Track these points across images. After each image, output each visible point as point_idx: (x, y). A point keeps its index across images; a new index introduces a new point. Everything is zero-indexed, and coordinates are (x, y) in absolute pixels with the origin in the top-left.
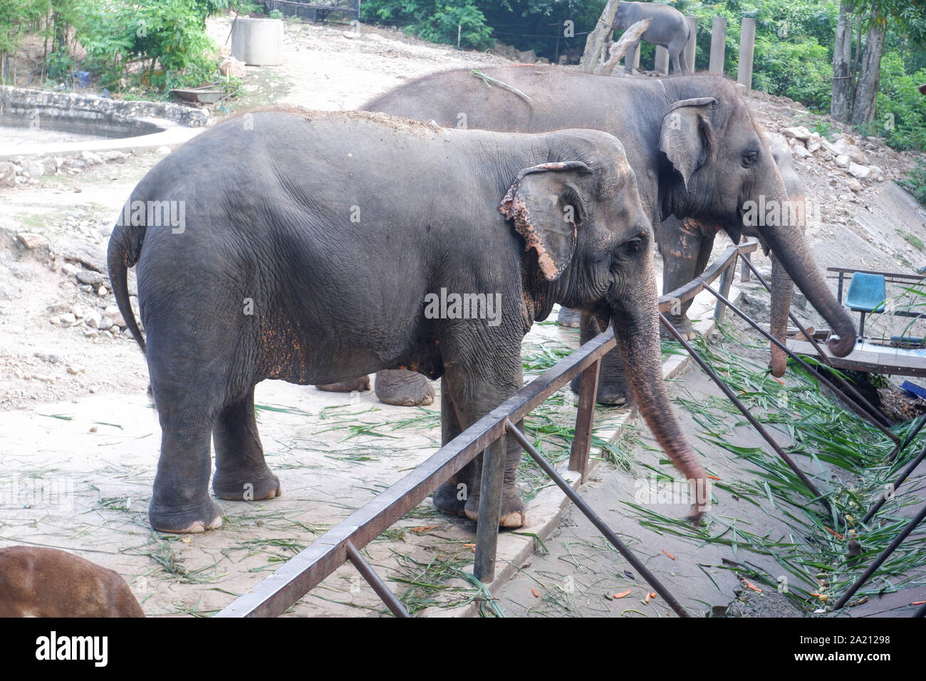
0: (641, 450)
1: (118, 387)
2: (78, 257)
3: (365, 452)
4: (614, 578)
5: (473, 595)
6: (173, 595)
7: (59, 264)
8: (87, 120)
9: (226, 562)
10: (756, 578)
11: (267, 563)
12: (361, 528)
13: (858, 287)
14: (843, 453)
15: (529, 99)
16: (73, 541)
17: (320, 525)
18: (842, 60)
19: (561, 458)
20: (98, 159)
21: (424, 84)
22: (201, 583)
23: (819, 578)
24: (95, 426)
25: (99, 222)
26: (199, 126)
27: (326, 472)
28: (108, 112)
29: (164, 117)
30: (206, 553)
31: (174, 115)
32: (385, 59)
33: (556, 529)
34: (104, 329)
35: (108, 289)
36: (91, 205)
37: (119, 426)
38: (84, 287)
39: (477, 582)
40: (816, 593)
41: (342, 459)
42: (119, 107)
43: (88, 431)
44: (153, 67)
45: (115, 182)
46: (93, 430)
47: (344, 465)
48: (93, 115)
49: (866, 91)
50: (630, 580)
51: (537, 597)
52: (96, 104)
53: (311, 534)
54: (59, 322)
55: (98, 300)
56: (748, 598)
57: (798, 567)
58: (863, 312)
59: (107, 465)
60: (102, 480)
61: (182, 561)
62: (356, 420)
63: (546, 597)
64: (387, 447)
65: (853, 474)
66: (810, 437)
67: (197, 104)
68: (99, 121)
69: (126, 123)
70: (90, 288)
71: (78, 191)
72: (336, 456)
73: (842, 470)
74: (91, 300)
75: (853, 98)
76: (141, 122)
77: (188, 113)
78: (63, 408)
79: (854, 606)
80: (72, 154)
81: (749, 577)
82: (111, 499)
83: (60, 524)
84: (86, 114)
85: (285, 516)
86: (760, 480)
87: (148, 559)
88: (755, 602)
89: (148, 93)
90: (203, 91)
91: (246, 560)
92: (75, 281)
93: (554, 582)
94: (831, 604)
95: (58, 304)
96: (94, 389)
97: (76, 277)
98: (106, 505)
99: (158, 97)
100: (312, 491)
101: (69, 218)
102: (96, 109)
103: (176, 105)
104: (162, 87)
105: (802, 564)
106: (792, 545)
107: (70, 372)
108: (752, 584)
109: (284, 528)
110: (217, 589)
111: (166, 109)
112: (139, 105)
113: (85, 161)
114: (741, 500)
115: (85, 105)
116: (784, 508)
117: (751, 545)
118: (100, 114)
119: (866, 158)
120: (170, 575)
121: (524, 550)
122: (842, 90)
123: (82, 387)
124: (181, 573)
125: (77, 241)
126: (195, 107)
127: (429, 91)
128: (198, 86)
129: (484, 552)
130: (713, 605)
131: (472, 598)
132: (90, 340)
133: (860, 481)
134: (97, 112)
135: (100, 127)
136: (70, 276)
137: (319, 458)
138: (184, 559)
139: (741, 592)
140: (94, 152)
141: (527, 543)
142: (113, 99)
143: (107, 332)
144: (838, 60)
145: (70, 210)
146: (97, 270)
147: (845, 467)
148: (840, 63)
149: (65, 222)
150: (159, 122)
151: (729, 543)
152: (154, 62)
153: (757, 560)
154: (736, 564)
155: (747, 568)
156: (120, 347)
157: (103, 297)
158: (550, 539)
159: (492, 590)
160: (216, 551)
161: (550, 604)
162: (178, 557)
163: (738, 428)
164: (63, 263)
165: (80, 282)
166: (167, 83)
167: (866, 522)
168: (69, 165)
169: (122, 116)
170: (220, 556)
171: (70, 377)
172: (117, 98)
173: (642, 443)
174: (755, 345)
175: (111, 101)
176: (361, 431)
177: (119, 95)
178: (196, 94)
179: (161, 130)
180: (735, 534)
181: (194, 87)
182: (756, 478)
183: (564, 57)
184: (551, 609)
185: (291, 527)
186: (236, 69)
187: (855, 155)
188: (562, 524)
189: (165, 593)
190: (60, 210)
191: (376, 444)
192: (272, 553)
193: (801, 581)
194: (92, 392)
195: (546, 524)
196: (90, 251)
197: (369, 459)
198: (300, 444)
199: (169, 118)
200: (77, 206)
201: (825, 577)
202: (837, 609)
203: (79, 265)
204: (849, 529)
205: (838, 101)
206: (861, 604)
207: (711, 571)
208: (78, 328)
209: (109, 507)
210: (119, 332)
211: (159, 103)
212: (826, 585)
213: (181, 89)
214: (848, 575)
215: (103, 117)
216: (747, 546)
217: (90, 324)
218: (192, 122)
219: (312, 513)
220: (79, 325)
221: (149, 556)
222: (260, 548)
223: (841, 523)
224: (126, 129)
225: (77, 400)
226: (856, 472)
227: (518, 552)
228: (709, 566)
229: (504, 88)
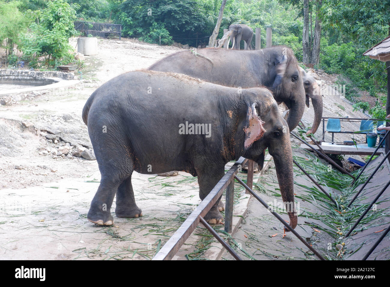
0: (267, 186)
1: (71, 176)
2: (45, 129)
3: (170, 192)
4: (270, 230)
5: (226, 237)
6: (119, 245)
7: (39, 132)
8: (26, 80)
9: (134, 233)
10: (317, 228)
11: (149, 232)
12: (202, 211)
13: (330, 124)
14: (334, 184)
15: (212, 61)
16: (76, 229)
17: (163, 218)
18: (306, 41)
19: (241, 190)
20: (39, 93)
21: (173, 57)
22: (128, 240)
23: (337, 227)
24: (68, 190)
25: (51, 116)
26: (71, 79)
27: (158, 200)
28: (34, 76)
29: (56, 77)
30: (125, 230)
31: (60, 76)
32: (135, 50)
33: (247, 214)
34: (59, 156)
35: (58, 141)
36: (45, 110)
37: (77, 189)
38: (49, 140)
39: (226, 233)
40: (337, 232)
41: (162, 195)
42: (38, 74)
43: (66, 192)
44: (49, 58)
45: (49, 101)
46: (68, 191)
47: (164, 197)
48: (28, 78)
49: (315, 52)
50: (275, 230)
51: (246, 237)
52: (29, 73)
53: (160, 221)
54: (42, 154)
55: (55, 145)
56: (317, 234)
57: (330, 224)
58: (333, 133)
59: (78, 203)
60: (78, 208)
61: (118, 233)
62: (163, 182)
63: (250, 237)
64: (178, 190)
65: (339, 191)
66: (322, 179)
67: (69, 71)
68: (31, 80)
69: (42, 80)
70: (51, 141)
71: (37, 106)
72: (160, 195)
73: (335, 190)
74: (52, 145)
75: (311, 55)
76: (48, 79)
77: (66, 75)
78: (54, 184)
79: (353, 235)
80: (29, 92)
81: (314, 228)
82: (84, 215)
83: (69, 224)
84: (26, 78)
85: (149, 216)
86: (310, 194)
87: (105, 233)
88: (319, 236)
89: (49, 68)
90: (70, 66)
91: (140, 232)
92: (45, 138)
93: (251, 232)
94: (344, 236)
95: (41, 147)
96: (63, 177)
97: (46, 137)
98: (83, 217)
99: (53, 69)
100: (156, 207)
101: (39, 115)
102: (29, 75)
103: (61, 72)
104: (54, 66)
105: (330, 223)
106: (325, 216)
107: (52, 171)
108: (317, 230)
109: (150, 220)
110: (134, 242)
111: (57, 74)
112: (46, 73)
113: (35, 94)
114: (305, 201)
115: (25, 74)
116: (320, 203)
117: (312, 217)
118: (31, 77)
119: (319, 77)
120: (116, 239)
121: (239, 221)
122: (306, 53)
123: (58, 176)
124: (119, 238)
125: (44, 123)
126: (68, 72)
127: (175, 59)
128: (68, 64)
129: (228, 222)
130: (306, 237)
131: (227, 239)
132: (55, 159)
133: (342, 193)
134: (30, 76)
135: (32, 82)
136: (43, 137)
137: (154, 196)
138: (119, 233)
139: (314, 233)
140: (37, 91)
141: (239, 219)
142: (35, 71)
143: (60, 156)
144: (304, 41)
145: (37, 112)
146: (53, 134)
147: (336, 189)
148: (305, 42)
149: (38, 117)
150: (55, 79)
151: (305, 216)
152: (49, 56)
153: (316, 222)
154: (309, 223)
155: (313, 224)
156: (66, 161)
157: (56, 144)
158: (246, 218)
159: (232, 235)
160: (129, 229)
161: (252, 240)
162: (116, 232)
163: (297, 177)
164: (40, 132)
165: (47, 138)
166: (56, 64)
167: (349, 207)
168: (29, 96)
169: (40, 77)
170: (131, 231)
171: (52, 173)
172: (37, 71)
173: (267, 183)
174: (295, 147)
175: (35, 72)
176: (166, 185)
177: (38, 69)
178: (68, 67)
179: (56, 82)
180: (306, 213)
181: (66, 65)
182: (308, 193)
183: (200, 46)
184: (252, 241)
185: (153, 220)
186: (81, 58)
187: (315, 77)
188: (248, 212)
189: (116, 245)
190: (34, 113)
191: (173, 189)
192: (149, 229)
193: (332, 229)
194: (62, 178)
195: (244, 212)
196: (49, 127)
197: (172, 195)
198: (145, 191)
199: (58, 77)
200: (40, 111)
201: (339, 227)
202: (346, 237)
203: (46, 132)
204: (343, 210)
205: (306, 57)
206: (355, 234)
207: (302, 226)
208: (50, 156)
209: (84, 217)
210: (65, 156)
211: (54, 72)
212: (341, 229)
213: (61, 66)
214: (347, 225)
215: (32, 78)
216: (311, 217)
217: (54, 154)
218: (68, 78)
219: (158, 214)
220: (50, 154)
221: (106, 233)
222: (144, 227)
223: (340, 208)
224: (42, 82)
225: (58, 181)
226: (340, 190)
227: (237, 222)
228: (301, 224)
229: (202, 57)
